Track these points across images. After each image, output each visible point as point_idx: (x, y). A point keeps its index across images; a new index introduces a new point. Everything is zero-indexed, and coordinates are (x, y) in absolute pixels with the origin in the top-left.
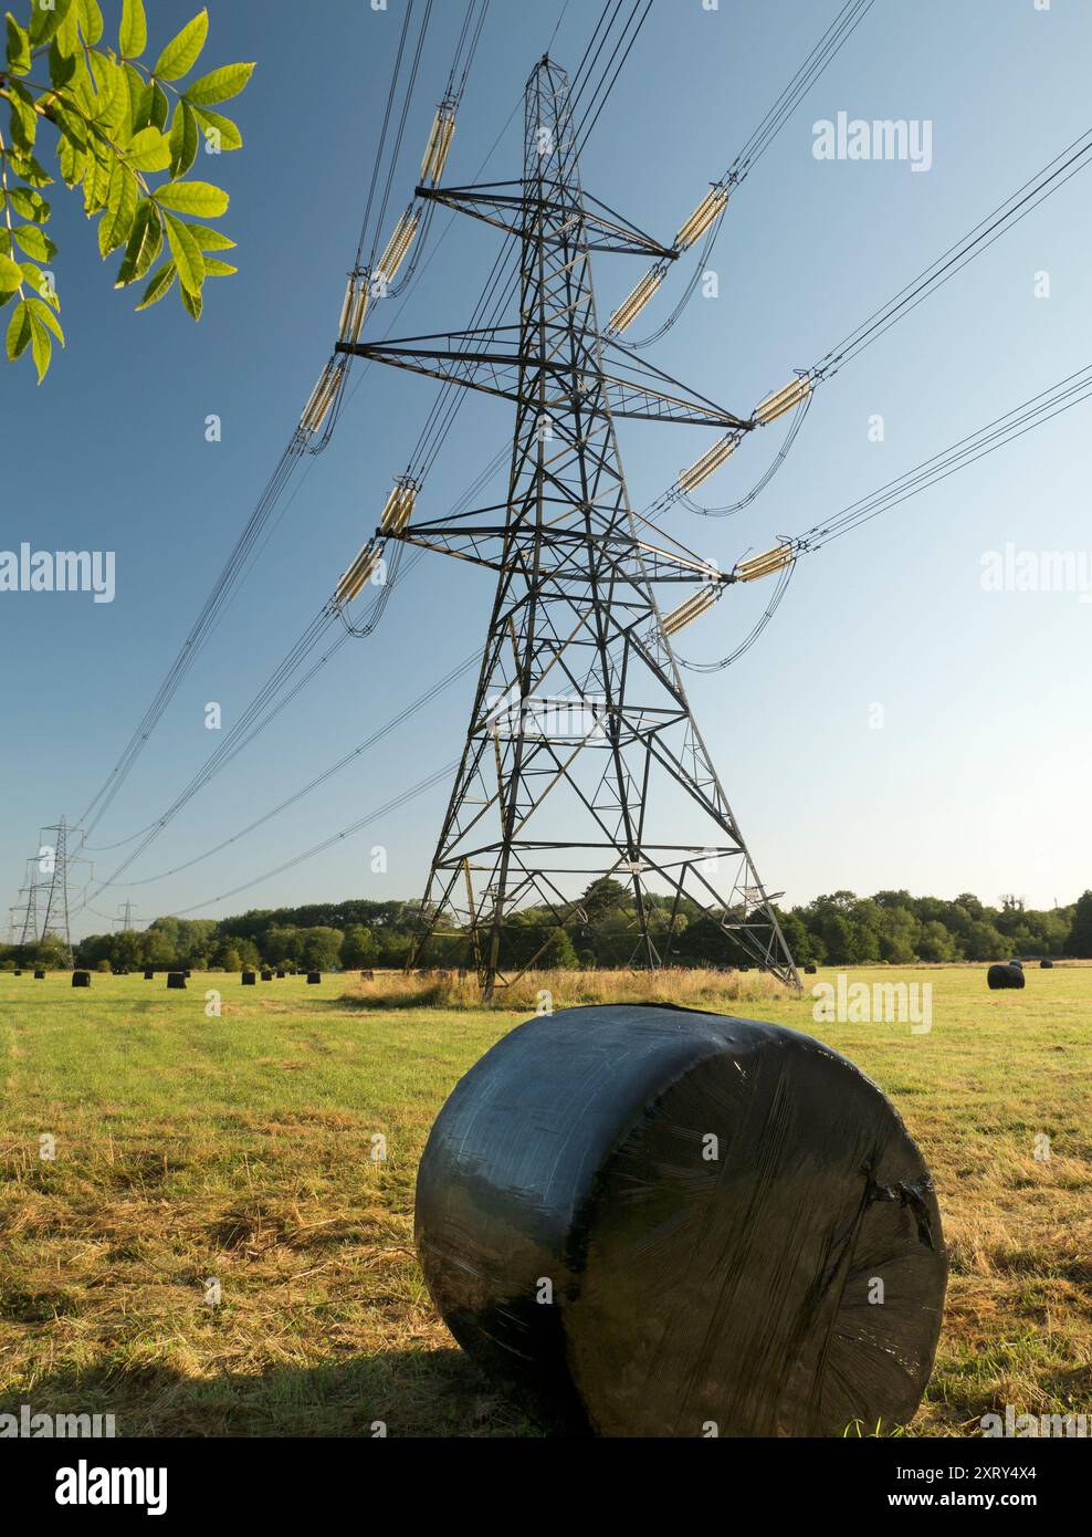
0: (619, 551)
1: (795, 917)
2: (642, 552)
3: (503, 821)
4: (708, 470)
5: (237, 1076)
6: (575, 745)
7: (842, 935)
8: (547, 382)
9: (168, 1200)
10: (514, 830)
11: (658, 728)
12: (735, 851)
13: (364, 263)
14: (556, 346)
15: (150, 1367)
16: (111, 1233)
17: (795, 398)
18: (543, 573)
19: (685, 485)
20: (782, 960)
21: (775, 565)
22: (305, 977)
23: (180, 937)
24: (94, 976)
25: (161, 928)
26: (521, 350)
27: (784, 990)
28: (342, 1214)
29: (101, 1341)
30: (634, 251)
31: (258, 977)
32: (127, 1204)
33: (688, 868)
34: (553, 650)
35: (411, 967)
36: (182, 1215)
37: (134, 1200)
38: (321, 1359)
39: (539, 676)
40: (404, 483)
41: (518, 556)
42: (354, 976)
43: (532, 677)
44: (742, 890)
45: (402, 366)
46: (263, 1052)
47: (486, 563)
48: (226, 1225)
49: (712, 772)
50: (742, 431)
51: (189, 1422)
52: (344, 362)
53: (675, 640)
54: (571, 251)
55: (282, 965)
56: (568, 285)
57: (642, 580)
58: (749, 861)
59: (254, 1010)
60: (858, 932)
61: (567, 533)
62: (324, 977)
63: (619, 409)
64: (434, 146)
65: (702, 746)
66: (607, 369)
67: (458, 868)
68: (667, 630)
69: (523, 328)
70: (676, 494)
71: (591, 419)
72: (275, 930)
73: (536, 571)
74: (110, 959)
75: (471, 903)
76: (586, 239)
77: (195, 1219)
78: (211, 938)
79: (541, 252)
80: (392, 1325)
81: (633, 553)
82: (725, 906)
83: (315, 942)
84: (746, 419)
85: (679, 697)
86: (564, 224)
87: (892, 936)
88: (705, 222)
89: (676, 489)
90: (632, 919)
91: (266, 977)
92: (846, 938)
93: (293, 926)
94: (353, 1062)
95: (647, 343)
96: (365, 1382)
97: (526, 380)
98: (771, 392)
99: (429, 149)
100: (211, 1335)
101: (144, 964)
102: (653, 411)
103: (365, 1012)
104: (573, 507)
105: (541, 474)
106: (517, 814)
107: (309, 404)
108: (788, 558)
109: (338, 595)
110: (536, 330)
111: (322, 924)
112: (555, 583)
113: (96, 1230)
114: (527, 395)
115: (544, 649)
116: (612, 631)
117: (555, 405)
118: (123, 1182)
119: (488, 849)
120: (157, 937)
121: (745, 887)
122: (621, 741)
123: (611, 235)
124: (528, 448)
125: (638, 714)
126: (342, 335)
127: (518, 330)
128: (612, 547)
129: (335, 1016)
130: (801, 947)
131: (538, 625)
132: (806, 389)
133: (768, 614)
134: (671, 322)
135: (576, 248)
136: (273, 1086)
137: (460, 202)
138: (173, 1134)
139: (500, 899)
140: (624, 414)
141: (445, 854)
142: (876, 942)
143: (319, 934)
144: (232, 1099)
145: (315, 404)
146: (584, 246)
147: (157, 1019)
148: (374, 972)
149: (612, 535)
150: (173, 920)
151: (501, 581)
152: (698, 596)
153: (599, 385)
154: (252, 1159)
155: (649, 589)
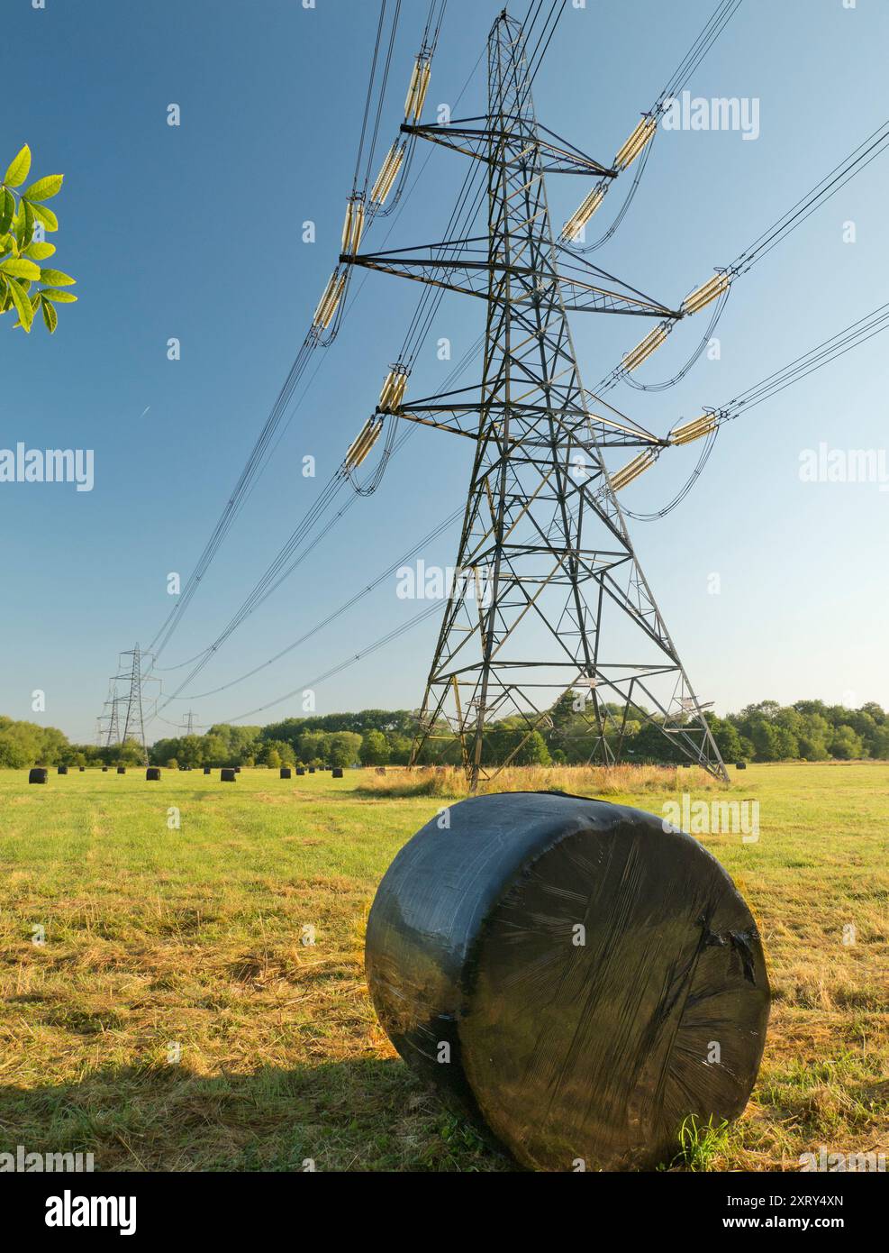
0: (574, 422)
1: (728, 723)
2: (592, 422)
3: (483, 645)
4: (646, 352)
5: (266, 850)
6: (542, 582)
7: (768, 737)
8: (512, 283)
9: (199, 945)
10: (492, 652)
11: (609, 567)
12: (673, 669)
13: (360, 189)
14: (518, 253)
15: (170, 1067)
16: (153, 970)
17: (716, 291)
18: (512, 441)
19: (628, 366)
20: (713, 758)
21: (701, 432)
22: (331, 772)
23: (232, 740)
24: (164, 772)
25: (217, 733)
26: (490, 257)
27: (714, 783)
28: (331, 957)
29: (136, 1048)
30: (580, 172)
31: (293, 773)
32: (168, 948)
33: (635, 682)
34: (522, 504)
35: (413, 764)
36: (209, 956)
37: (174, 945)
38: (298, 1063)
39: (510, 526)
40: (397, 369)
41: (492, 427)
42: (370, 771)
43: (505, 527)
44: (679, 700)
45: (394, 272)
46: (289, 832)
47: (466, 434)
48: (242, 964)
49: (653, 603)
50: (673, 320)
51: (194, 1106)
52: (346, 271)
53: (620, 495)
54: (528, 173)
55: (314, 762)
56: (527, 202)
57: (593, 445)
58: (685, 677)
59: (287, 799)
60: (780, 734)
61: (531, 407)
62: (345, 772)
63: (571, 304)
64: (414, 90)
65: (644, 582)
66: (560, 271)
67: (449, 684)
68: (614, 486)
69: (492, 238)
70: (619, 374)
71: (549, 312)
72: (307, 734)
73: (506, 439)
74: (177, 758)
75: (459, 712)
76: (541, 163)
77: (218, 960)
78: (256, 741)
79: (504, 175)
80: (356, 1039)
81: (585, 423)
82: (666, 713)
83: (340, 744)
84: (676, 310)
85: (625, 542)
86: (522, 151)
87: (809, 737)
88: (638, 145)
89: (620, 369)
90: (591, 724)
91: (300, 772)
92: (771, 739)
93: (322, 731)
94: (359, 840)
95: (593, 248)
96: (330, 1081)
97: (494, 282)
98: (696, 287)
99: (410, 92)
100: (219, 1045)
101: (204, 761)
102: (600, 305)
103: (374, 800)
104: (536, 386)
105: (508, 359)
106: (494, 639)
107: (320, 306)
108: (712, 426)
109: (347, 461)
110: (501, 240)
111: (344, 729)
112: (523, 449)
113: (143, 967)
114: (496, 294)
115: (515, 504)
116: (570, 488)
117: (518, 302)
118: (168, 931)
119: (472, 668)
120: (213, 740)
121: (682, 698)
122: (579, 579)
123: (561, 159)
124: (497, 338)
125: (591, 556)
126: (345, 249)
127: (488, 241)
128: (567, 418)
129: (350, 803)
130: (734, 747)
131: (508, 484)
132: (725, 284)
133: (697, 472)
134: (612, 230)
135: (533, 171)
136: (292, 858)
137: (437, 136)
138: (210, 895)
139: (482, 709)
140: (576, 308)
141: (439, 672)
142: (796, 744)
143: (342, 738)
144: (260, 869)
145: (325, 306)
146: (539, 169)
147: (209, 806)
148: (386, 768)
149: (568, 409)
150: (226, 726)
151: (478, 448)
152: (640, 458)
153: (554, 284)
154: (268, 914)
155: (599, 453)
